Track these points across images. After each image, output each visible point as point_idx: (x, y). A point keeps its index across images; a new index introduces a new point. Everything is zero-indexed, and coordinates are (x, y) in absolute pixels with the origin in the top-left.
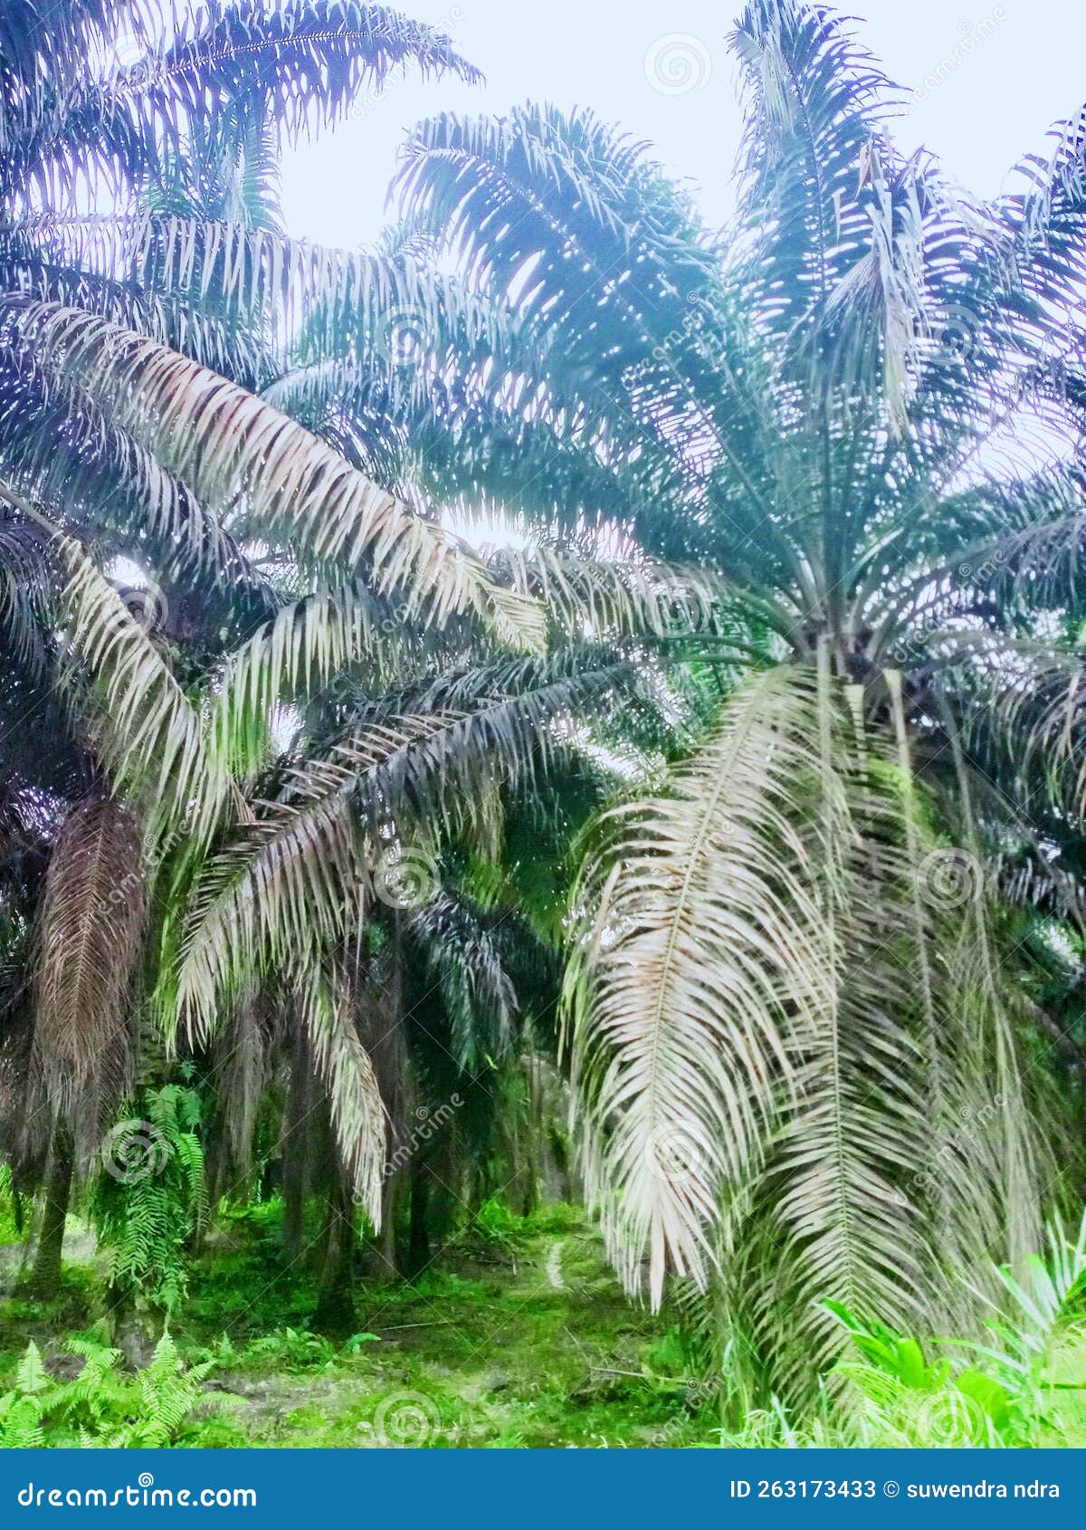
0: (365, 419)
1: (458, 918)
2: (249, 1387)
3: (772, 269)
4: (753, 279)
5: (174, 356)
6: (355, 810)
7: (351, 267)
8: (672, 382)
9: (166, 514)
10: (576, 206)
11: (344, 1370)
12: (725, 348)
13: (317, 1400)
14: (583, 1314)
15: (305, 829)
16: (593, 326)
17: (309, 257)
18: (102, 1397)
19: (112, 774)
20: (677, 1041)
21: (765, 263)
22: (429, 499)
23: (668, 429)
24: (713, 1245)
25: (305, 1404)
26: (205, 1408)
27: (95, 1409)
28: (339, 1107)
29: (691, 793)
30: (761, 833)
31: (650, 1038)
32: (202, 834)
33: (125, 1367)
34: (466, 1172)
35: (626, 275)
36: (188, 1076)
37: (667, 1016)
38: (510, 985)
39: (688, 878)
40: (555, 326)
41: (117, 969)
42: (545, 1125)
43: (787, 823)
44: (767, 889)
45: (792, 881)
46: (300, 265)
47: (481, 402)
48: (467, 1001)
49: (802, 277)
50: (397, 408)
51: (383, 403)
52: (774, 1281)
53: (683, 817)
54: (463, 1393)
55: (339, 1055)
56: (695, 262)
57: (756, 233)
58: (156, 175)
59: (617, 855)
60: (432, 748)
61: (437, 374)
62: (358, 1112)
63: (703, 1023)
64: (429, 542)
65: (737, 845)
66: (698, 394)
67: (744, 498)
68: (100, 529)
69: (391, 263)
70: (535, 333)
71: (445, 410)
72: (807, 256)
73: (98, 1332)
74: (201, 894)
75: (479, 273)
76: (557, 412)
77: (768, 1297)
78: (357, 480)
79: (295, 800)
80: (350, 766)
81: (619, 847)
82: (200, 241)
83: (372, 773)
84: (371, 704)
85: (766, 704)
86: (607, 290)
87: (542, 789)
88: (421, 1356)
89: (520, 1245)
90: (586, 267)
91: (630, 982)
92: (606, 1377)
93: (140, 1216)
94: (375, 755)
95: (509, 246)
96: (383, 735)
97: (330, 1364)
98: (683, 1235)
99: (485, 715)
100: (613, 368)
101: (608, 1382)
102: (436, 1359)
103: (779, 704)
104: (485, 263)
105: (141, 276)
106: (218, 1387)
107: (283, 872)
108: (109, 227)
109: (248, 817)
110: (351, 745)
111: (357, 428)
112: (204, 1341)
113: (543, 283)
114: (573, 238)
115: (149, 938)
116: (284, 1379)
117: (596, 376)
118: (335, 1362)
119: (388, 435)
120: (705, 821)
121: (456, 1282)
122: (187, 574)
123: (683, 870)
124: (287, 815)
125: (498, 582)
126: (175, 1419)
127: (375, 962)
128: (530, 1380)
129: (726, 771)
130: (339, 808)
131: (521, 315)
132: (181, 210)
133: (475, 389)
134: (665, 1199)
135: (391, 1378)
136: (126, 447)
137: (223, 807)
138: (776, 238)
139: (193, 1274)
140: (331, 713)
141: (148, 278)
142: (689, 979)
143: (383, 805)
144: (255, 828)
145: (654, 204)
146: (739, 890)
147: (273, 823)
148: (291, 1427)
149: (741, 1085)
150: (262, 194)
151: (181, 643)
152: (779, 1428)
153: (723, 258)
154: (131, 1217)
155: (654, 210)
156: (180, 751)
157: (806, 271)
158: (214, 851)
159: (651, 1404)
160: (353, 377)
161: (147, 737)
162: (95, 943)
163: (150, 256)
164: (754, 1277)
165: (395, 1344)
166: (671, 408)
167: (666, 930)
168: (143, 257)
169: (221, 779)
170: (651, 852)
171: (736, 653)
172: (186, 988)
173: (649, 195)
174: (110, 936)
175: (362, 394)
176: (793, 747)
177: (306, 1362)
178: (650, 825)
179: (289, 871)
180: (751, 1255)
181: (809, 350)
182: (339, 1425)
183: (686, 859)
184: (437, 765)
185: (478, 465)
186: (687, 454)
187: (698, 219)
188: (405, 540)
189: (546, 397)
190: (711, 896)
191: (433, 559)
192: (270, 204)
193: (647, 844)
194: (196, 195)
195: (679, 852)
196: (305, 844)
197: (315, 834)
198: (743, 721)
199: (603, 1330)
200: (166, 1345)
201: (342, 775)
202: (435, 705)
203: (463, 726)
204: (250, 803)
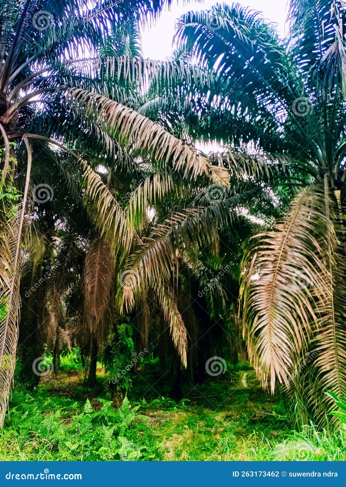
0: (170, 115)
1: (207, 272)
2: (151, 414)
3: (303, 50)
4: (296, 55)
5: (110, 100)
6: (173, 239)
7: (163, 66)
8: (270, 92)
9: (111, 151)
10: (234, 37)
11: (180, 410)
12: (287, 79)
13: (172, 418)
14: (254, 395)
15: (158, 246)
16: (243, 76)
17: (150, 64)
18: (108, 415)
19: (101, 230)
20: (278, 310)
21: (301, 48)
22: (192, 138)
23: (269, 108)
24: (291, 374)
25: (168, 419)
26: (138, 419)
27: (106, 418)
28: (172, 330)
29: (280, 229)
30: (305, 242)
31: (268, 308)
32: (127, 248)
33: (115, 406)
34: (215, 351)
35: (252, 58)
36: (129, 320)
37: (274, 301)
38: (225, 292)
39: (280, 257)
40: (230, 77)
41: (106, 289)
42: (240, 336)
43: (313, 238)
44: (307, 260)
45: (316, 258)
46: (147, 67)
47: (206, 106)
48: (212, 297)
49: (313, 52)
50: (180, 110)
51: (175, 109)
52: (314, 386)
53: (278, 237)
54: (216, 418)
55: (172, 314)
56: (276, 51)
57: (296, 39)
58: (102, 43)
59: (256, 251)
60: (195, 219)
61: (192, 98)
62: (178, 331)
63: (286, 304)
64: (190, 153)
65: (297, 246)
66: (279, 95)
67: (296, 129)
68: (93, 157)
69: (175, 63)
70: (223, 81)
71: (195, 109)
72: (316, 44)
73: (107, 396)
74: (128, 266)
75: (204, 63)
76: (232, 106)
77: (312, 391)
78: (167, 134)
79: (154, 237)
80: (170, 225)
81: (256, 248)
82: (116, 62)
83: (177, 227)
84: (176, 206)
85: (306, 198)
86: (246, 63)
87: (232, 230)
88: (203, 406)
89: (233, 373)
90: (240, 56)
91: (261, 291)
92: (261, 415)
93: (117, 362)
94: (177, 222)
95: (213, 52)
96: (180, 215)
97: (175, 408)
98: (281, 370)
99: (211, 207)
100: (250, 89)
101: (262, 416)
102: (208, 407)
103: (310, 198)
104: (205, 59)
105: (99, 76)
106: (142, 414)
107: (152, 259)
108: (89, 61)
109: (141, 242)
110: (170, 219)
111: (167, 118)
112: (137, 400)
113: (225, 63)
114: (234, 47)
115: (115, 279)
116: (162, 412)
117: (244, 92)
118: (177, 407)
119: (178, 119)
120: (285, 238)
121: (213, 384)
122: (119, 168)
123: (278, 255)
124: (152, 241)
125: (213, 164)
126: (129, 422)
127: (183, 286)
128: (237, 415)
129: (292, 221)
130: (167, 238)
131: (218, 75)
132: (110, 53)
133: (205, 101)
134: (275, 359)
135: (194, 413)
136: (98, 131)
137: (133, 240)
138: (303, 40)
139: (134, 380)
140: (164, 209)
141: (101, 77)
142: (280, 290)
143: (180, 238)
144: (142, 246)
145: (261, 33)
146: (297, 261)
147: (148, 244)
148: (164, 426)
149: (299, 324)
150: (135, 45)
151: (119, 190)
152: (313, 431)
153: (286, 48)
154: (114, 362)
155: (261, 35)
156: (119, 224)
157: (315, 49)
158: (131, 253)
159: (276, 423)
160: (165, 101)
161: (110, 219)
162: (99, 282)
163: (101, 70)
164: (307, 385)
165: (195, 402)
166: (270, 101)
167: (273, 274)
168: (99, 70)
169: (132, 231)
170: (268, 249)
171: (297, 182)
172: (125, 294)
173: (259, 30)
174: (104, 280)
175: (169, 106)
176: (316, 213)
177: (168, 407)
178: (267, 240)
179: (153, 259)
180: (306, 378)
181: (316, 78)
182: (178, 426)
183: (279, 251)
184: (196, 224)
185: (207, 126)
186: (276, 116)
187: (277, 36)
188: (183, 153)
189: (228, 101)
190: (287, 263)
191: (192, 158)
192: (138, 48)
193: (265, 247)
194: (115, 48)
195: (277, 249)
196: (158, 250)
197: (160, 248)
198: (298, 205)
199: (261, 400)
200: (126, 400)
201: (168, 228)
202: (196, 205)
203: (204, 211)
204: (141, 238)
